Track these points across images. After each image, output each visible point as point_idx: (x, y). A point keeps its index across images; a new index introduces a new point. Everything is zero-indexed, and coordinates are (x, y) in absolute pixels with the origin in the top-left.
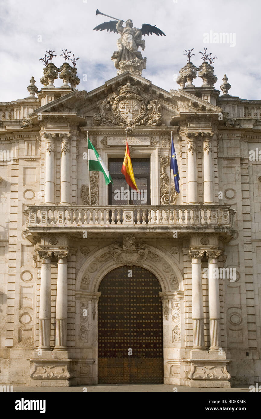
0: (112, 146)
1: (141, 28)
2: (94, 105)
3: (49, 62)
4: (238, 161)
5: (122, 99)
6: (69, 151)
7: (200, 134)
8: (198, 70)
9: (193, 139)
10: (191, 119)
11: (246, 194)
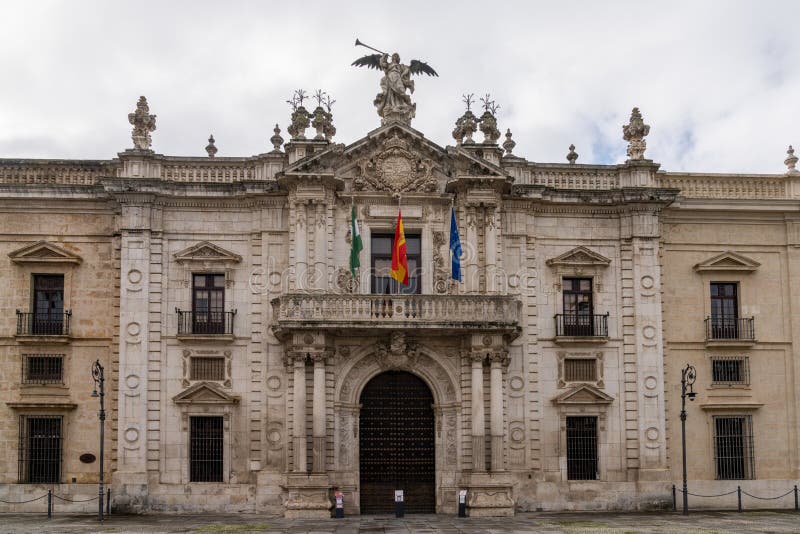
0: (375, 218)
1: (409, 64)
2: (353, 163)
3: (299, 105)
4: (523, 240)
5: (388, 156)
6: (324, 223)
7: (482, 204)
8: (479, 121)
9: (473, 210)
10: (471, 184)
11: (531, 282)
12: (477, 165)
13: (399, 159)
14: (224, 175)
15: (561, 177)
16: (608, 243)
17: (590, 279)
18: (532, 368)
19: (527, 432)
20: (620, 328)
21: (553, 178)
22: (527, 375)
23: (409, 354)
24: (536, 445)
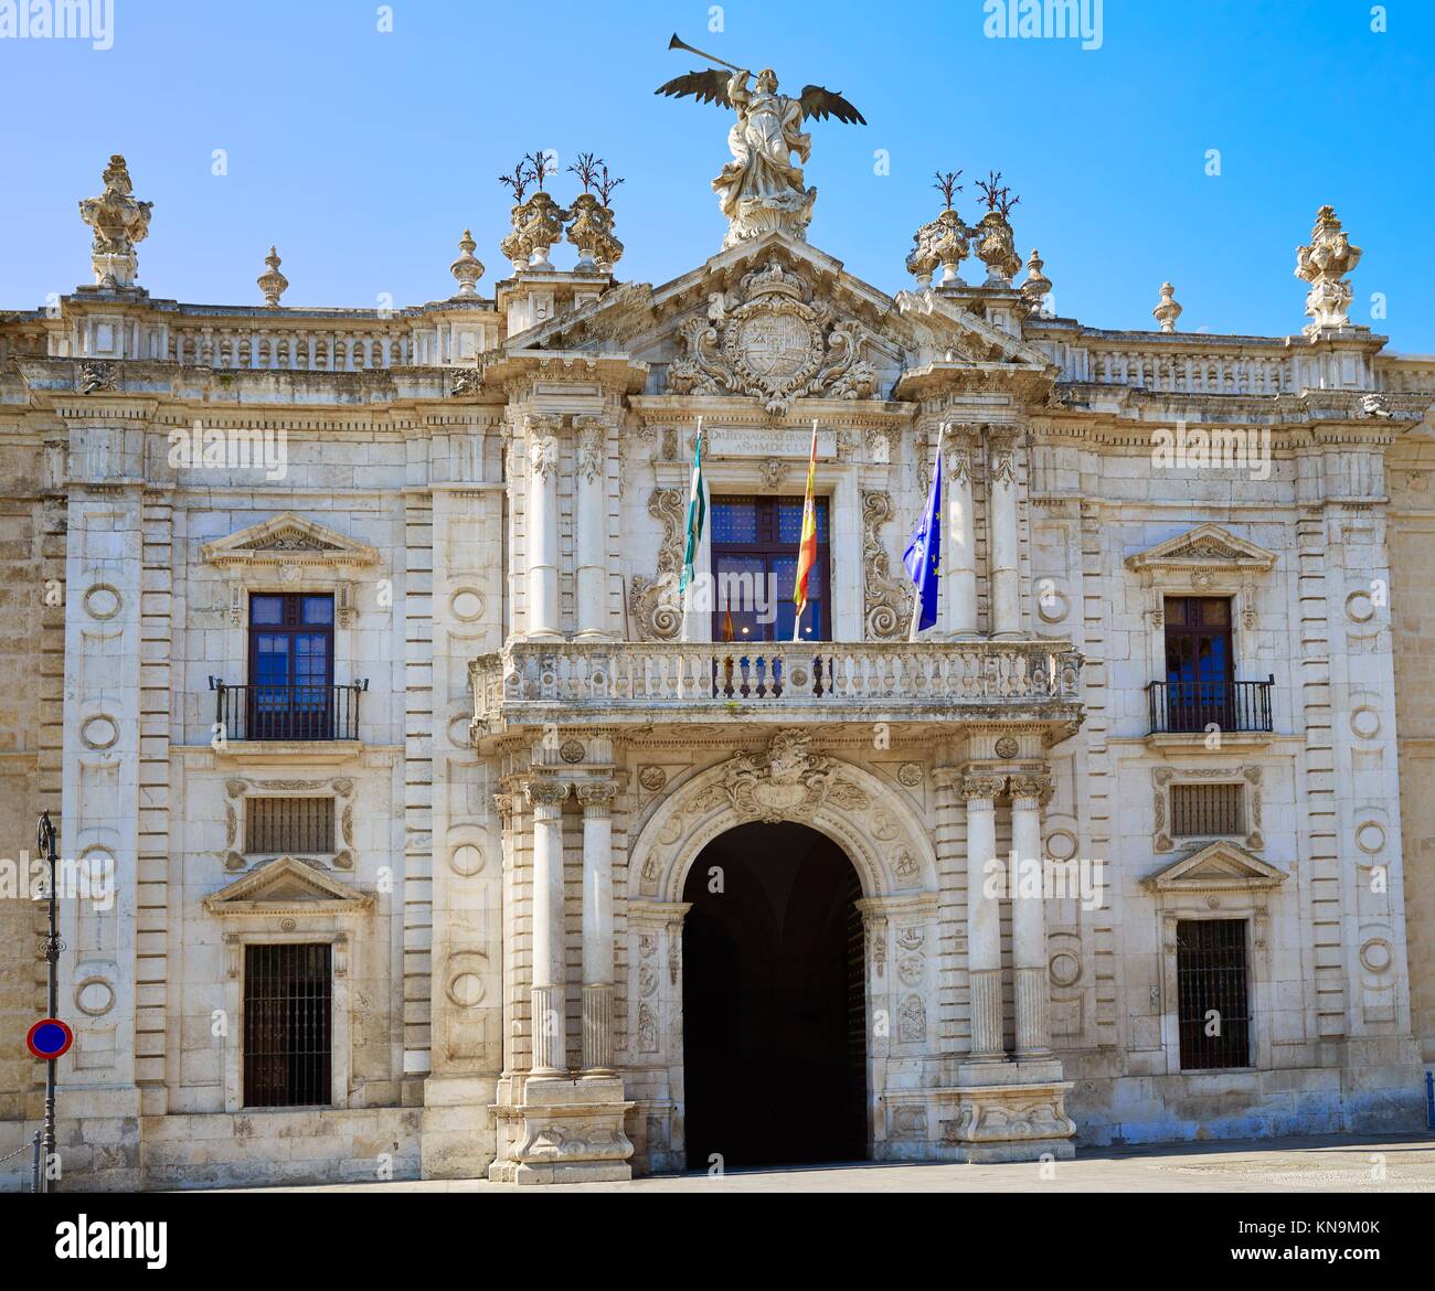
0: (723, 459)
1: (798, 95)
2: (667, 329)
4: (1074, 509)
5: (756, 313)
6: (598, 470)
7: (985, 428)
8: (974, 233)
9: (964, 441)
10: (959, 380)
11: (1094, 608)
12: (973, 340)
13: (782, 321)
14: (330, 352)
15: (1157, 362)
16: (1268, 516)
17: (1227, 601)
18: (1097, 807)
19: (1088, 958)
20: (1298, 711)
21: (1138, 365)
22: (1084, 822)
23: (810, 782)
24: (1107, 990)
